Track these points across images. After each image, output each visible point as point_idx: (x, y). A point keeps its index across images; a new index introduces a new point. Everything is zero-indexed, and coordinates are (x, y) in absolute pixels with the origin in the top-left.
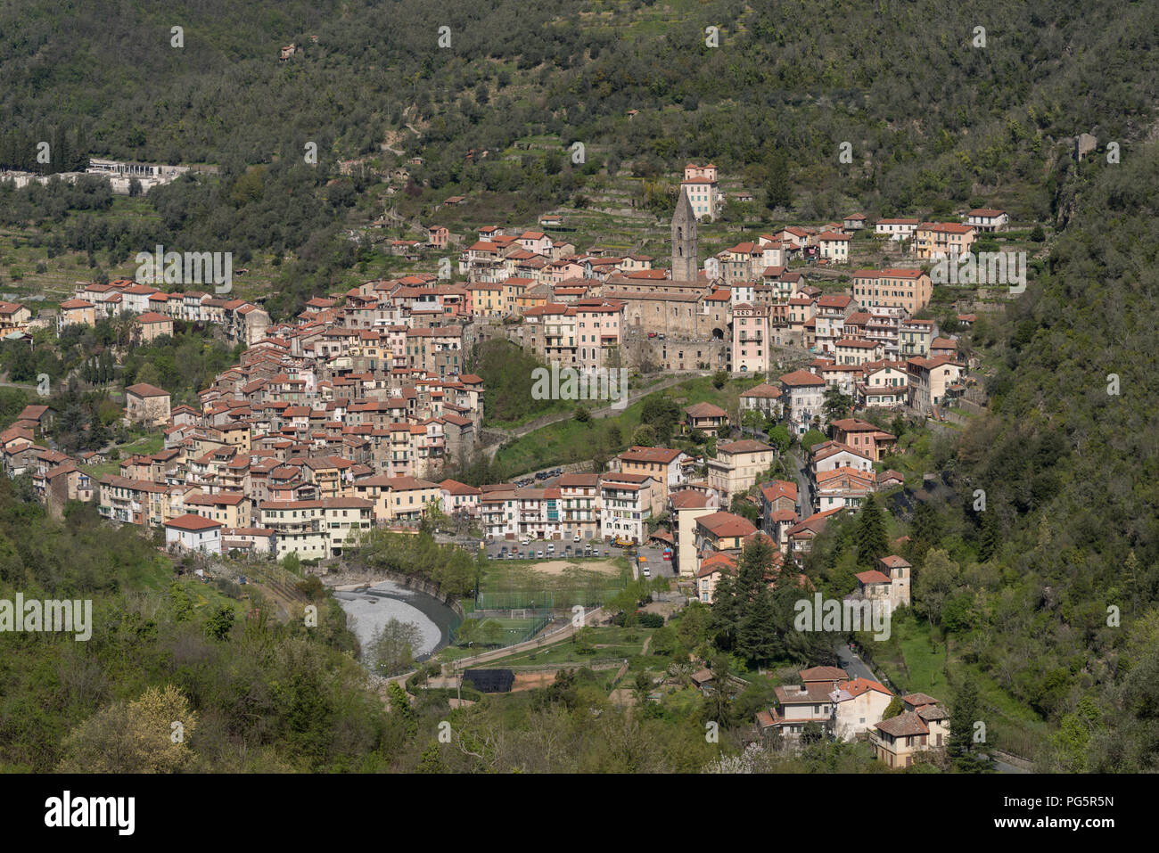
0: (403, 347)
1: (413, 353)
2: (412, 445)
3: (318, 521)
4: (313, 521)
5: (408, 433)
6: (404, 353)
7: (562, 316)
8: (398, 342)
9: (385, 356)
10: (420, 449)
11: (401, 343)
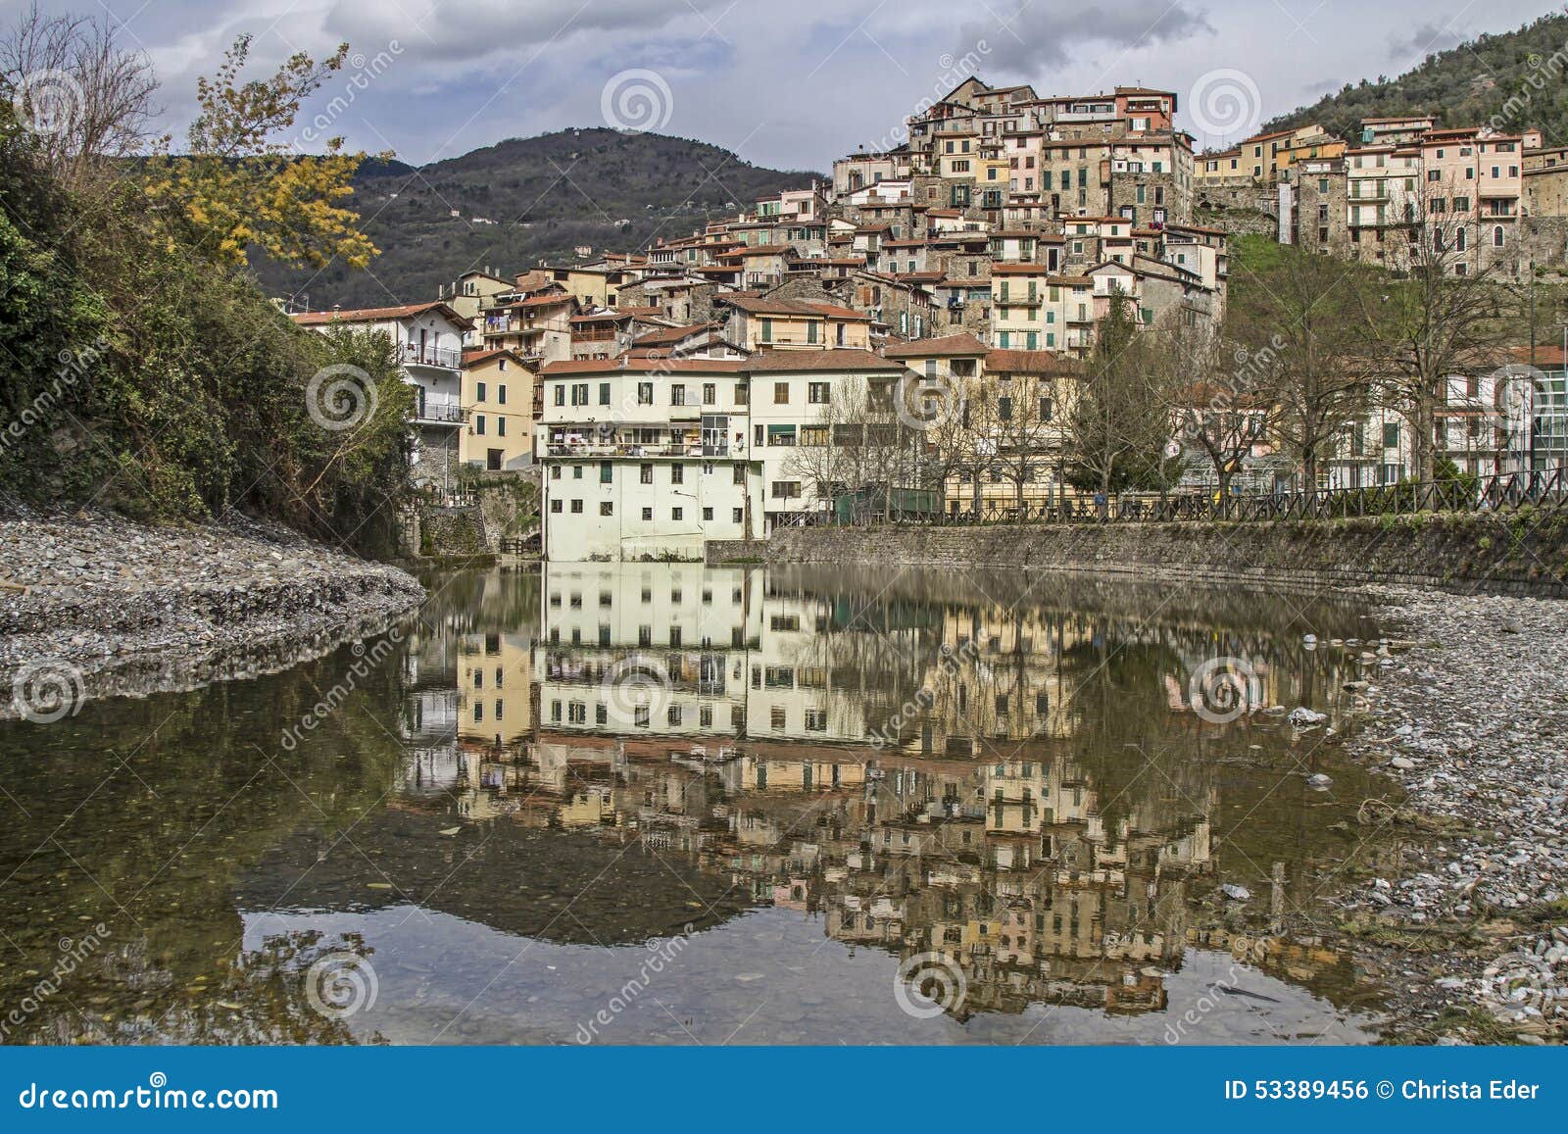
0: (1034, 174)
1: (1057, 187)
2: (1050, 318)
3: (723, 420)
4: (707, 419)
5: (1041, 282)
6: (1036, 188)
7: (1387, 157)
8: (1022, 162)
9: (992, 174)
10: (1071, 325)
11: (1030, 164)
